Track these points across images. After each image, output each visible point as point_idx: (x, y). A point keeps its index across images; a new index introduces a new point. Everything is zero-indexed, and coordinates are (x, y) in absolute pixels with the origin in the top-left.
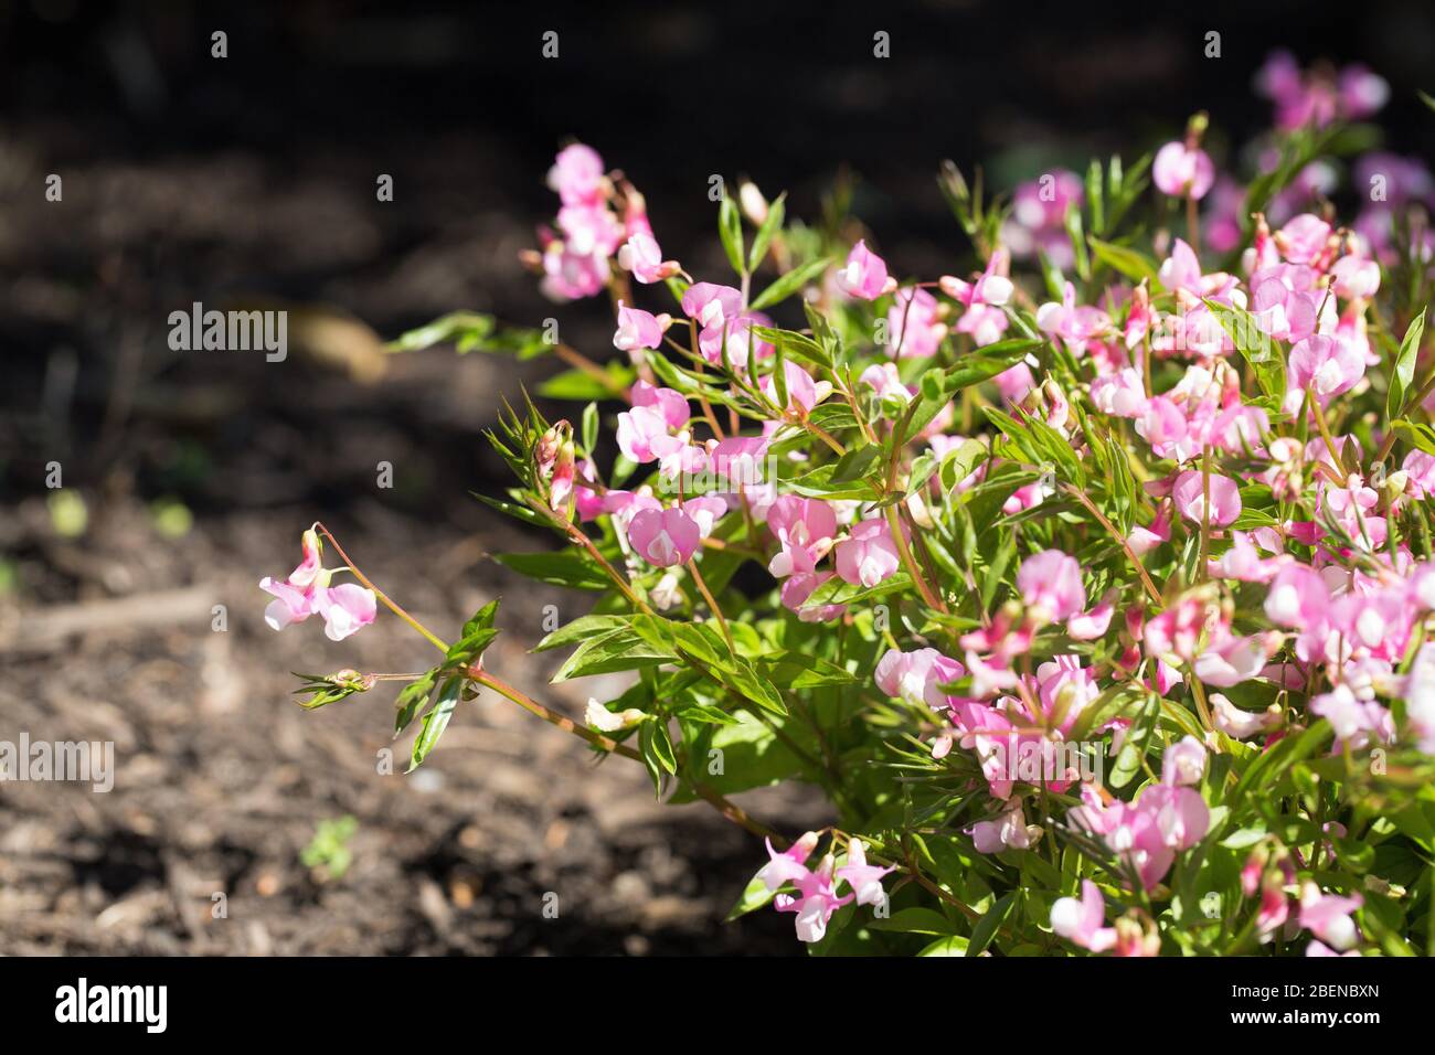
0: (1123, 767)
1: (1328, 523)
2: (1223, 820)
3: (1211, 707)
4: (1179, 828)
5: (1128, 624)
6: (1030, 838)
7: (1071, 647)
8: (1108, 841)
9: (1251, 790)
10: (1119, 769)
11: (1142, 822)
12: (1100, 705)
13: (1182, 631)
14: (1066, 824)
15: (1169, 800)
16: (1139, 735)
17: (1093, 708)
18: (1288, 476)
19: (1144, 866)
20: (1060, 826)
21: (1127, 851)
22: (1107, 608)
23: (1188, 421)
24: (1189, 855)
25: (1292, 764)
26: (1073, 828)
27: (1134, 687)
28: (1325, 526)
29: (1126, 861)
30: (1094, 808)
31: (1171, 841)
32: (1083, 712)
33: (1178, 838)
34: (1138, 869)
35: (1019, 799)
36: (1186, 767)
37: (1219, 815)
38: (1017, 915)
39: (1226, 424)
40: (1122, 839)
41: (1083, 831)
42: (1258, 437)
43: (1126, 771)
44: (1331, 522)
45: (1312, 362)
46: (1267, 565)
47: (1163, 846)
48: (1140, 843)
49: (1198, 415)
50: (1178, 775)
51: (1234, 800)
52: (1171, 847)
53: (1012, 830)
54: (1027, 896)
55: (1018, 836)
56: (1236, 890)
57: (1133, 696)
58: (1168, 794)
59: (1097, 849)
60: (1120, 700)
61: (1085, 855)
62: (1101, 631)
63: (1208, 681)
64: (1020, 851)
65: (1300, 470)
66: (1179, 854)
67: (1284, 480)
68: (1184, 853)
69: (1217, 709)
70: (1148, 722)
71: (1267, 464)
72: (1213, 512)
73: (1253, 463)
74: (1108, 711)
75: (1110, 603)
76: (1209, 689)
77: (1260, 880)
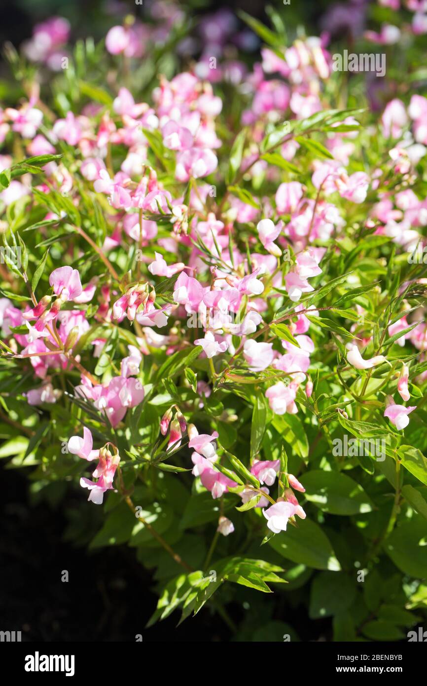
0: (102, 365)
1: (200, 245)
2: (150, 391)
3: (144, 333)
4: (130, 398)
5: (103, 293)
6: (56, 396)
7: (75, 307)
8: (95, 404)
9: (164, 378)
10: (100, 366)
11: (112, 395)
12: (90, 333)
13: (131, 307)
14: (74, 395)
15: (124, 384)
16: (109, 348)
17: (86, 335)
18: (181, 223)
19: (112, 414)
20: (71, 395)
21: (104, 409)
22: (92, 287)
23: (132, 196)
24: (134, 409)
25: (184, 366)
26: (77, 397)
27: (106, 324)
28: (199, 247)
29: (104, 414)
30: (88, 387)
31: (126, 404)
32: (82, 337)
33: (129, 402)
34: (109, 416)
35: (50, 378)
36: (132, 367)
37: (149, 388)
38: (50, 435)
39: (151, 199)
40: (101, 403)
41: (82, 398)
42: (166, 205)
43: (103, 367)
44: (201, 244)
45: (191, 161)
46: (172, 268)
47: (122, 406)
48: (110, 405)
49: (137, 194)
50: (129, 370)
51: (155, 380)
52: (126, 406)
53: (48, 394)
54: (55, 426)
55: (50, 397)
56: (157, 424)
57: (105, 328)
58: (124, 380)
59: (89, 408)
60: (99, 330)
61: (83, 409)
62: (90, 299)
63: (142, 323)
64: (51, 404)
65: (187, 220)
66: (129, 409)
67: (179, 225)
68: (131, 409)
69: (147, 335)
70: (113, 342)
71: (170, 216)
72: (144, 233)
73: (164, 216)
74: (94, 336)
75: (94, 284)
76: (142, 326)
77: (169, 426)
